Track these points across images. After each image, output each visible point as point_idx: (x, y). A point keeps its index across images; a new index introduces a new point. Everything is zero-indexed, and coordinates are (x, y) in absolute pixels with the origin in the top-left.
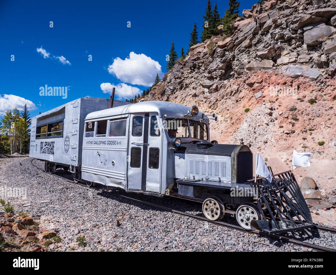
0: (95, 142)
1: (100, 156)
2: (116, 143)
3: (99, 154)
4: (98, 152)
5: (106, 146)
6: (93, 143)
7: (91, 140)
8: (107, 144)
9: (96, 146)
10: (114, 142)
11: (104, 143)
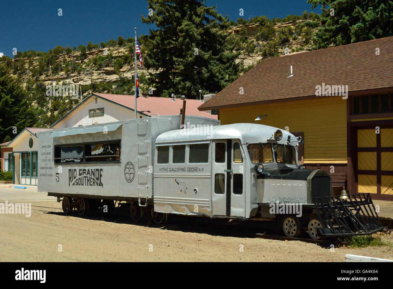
0: (171, 169)
1: (178, 184)
2: (198, 170)
3: (177, 182)
4: (176, 180)
5: (186, 173)
6: (168, 170)
7: (165, 167)
8: (186, 170)
9: (172, 173)
10: (195, 169)
11: (183, 170)
